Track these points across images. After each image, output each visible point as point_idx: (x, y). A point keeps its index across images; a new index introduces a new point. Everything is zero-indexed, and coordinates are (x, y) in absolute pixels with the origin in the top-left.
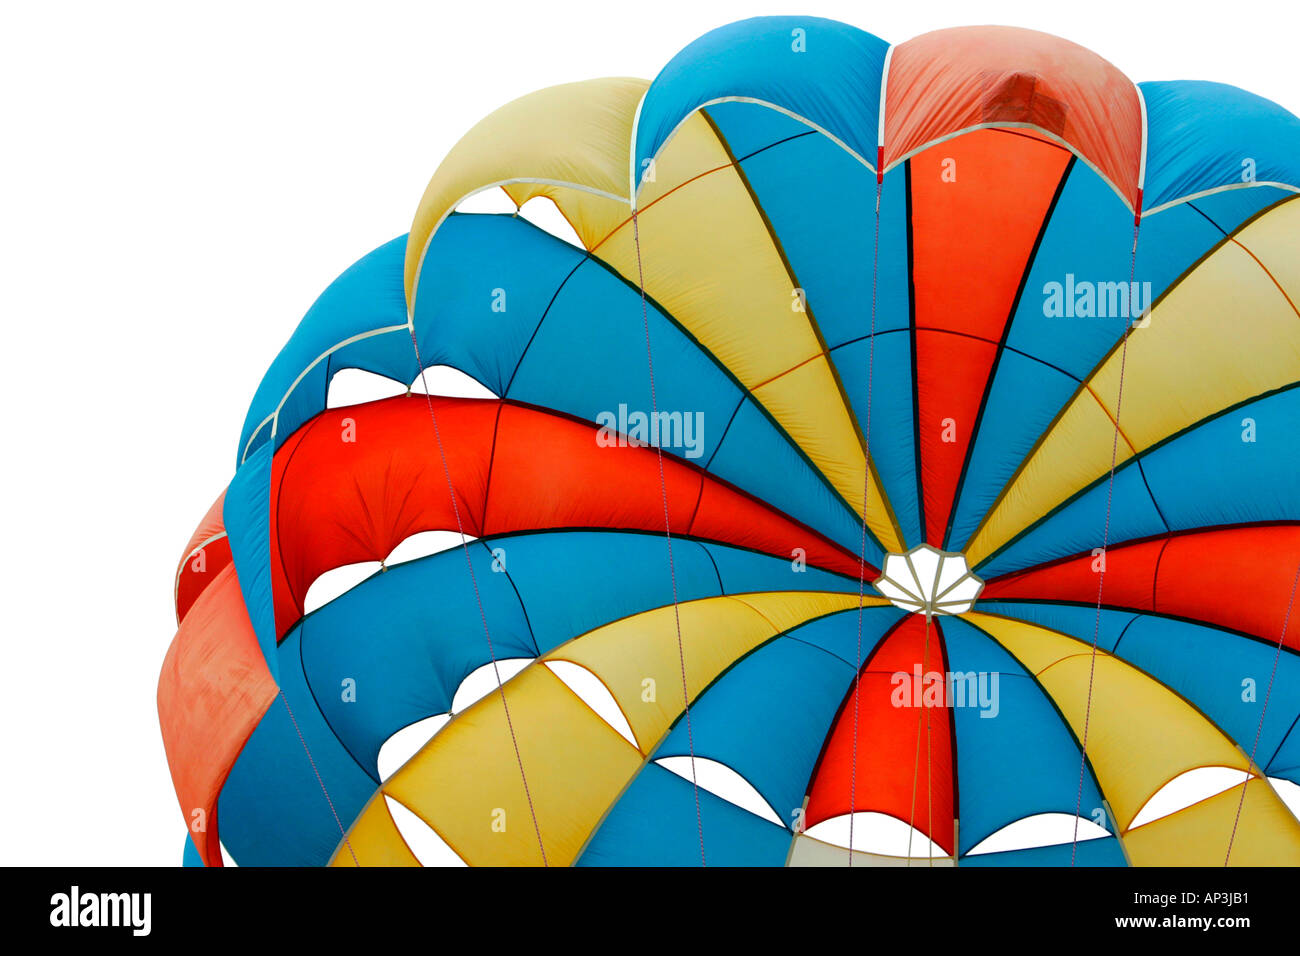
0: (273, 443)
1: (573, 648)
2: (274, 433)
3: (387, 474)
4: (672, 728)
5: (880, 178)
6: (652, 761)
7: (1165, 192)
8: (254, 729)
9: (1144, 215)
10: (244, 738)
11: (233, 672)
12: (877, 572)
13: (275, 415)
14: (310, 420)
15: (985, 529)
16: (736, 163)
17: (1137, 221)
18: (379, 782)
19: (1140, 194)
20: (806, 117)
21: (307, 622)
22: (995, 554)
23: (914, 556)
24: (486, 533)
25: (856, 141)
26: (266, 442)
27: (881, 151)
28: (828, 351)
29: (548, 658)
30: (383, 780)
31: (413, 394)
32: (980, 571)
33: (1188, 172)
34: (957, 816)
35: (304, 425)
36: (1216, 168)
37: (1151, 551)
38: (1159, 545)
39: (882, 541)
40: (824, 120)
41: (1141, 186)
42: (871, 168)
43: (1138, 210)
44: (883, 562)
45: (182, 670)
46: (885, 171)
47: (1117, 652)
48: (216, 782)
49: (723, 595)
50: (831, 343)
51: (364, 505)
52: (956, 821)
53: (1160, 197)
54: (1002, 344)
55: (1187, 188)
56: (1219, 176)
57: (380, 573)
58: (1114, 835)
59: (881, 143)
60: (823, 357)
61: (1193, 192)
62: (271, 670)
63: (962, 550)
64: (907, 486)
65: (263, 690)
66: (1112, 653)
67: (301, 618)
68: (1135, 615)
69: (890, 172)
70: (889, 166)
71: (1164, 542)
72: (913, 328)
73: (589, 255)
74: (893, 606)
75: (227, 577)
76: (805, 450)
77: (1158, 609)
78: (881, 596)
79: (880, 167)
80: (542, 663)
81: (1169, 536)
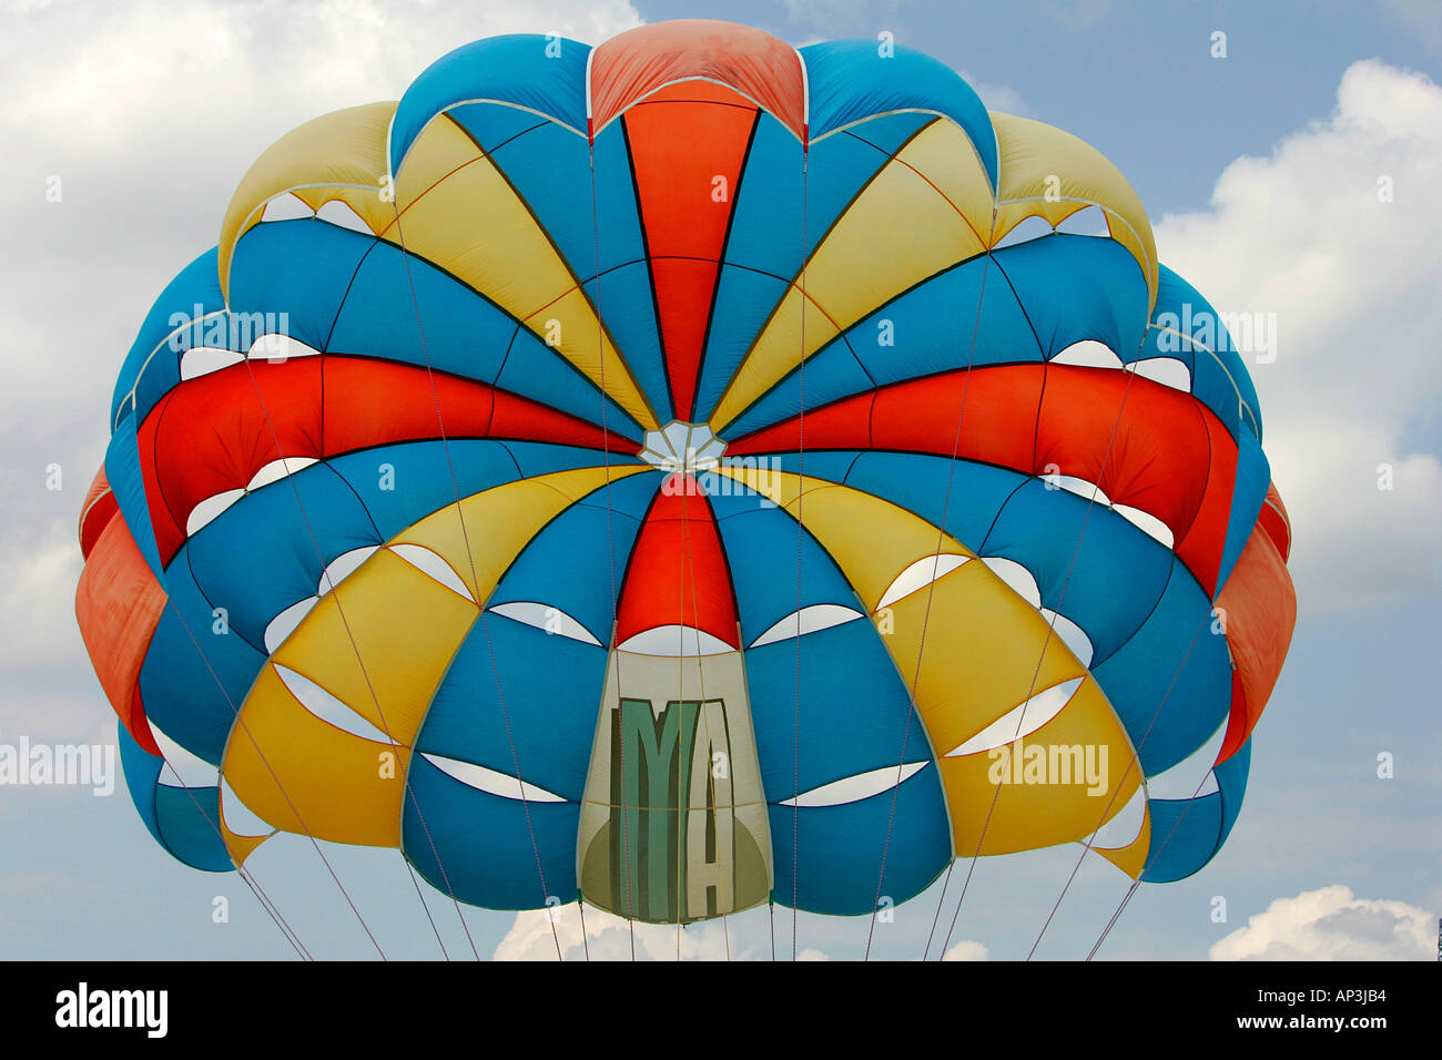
0: (135, 414)
1: (411, 533)
2: (134, 406)
3: (240, 423)
4: (499, 583)
5: (591, 142)
6: (487, 610)
7: (826, 124)
8: (155, 629)
9: (810, 143)
10: (148, 638)
11: (133, 590)
12: (640, 447)
13: (133, 392)
14: (170, 391)
15: (723, 403)
16: (487, 154)
17: (806, 149)
18: (268, 655)
19: (806, 128)
20: (525, 105)
21: (191, 542)
22: (734, 421)
23: (668, 430)
24: (326, 455)
25: (570, 119)
26: (129, 413)
27: (590, 122)
28: (581, 285)
29: (393, 542)
30: (270, 652)
31: (251, 360)
32: (724, 434)
33: (842, 108)
34: (738, 619)
35: (164, 396)
36: (866, 101)
37: (865, 403)
38: (870, 398)
39: (641, 422)
40: (541, 106)
41: (806, 122)
42: (583, 135)
43: (806, 140)
44: (643, 437)
45: (93, 594)
46: (595, 136)
47: (847, 482)
48: (132, 672)
49: (523, 479)
50: (582, 279)
51: (225, 447)
52: (738, 623)
53: (823, 128)
54: (721, 262)
55: (843, 120)
56: (866, 109)
57: (244, 496)
58: (865, 616)
59: (589, 116)
60: (578, 289)
61: (850, 121)
62: (162, 585)
63: (707, 420)
64: (657, 378)
65: (157, 598)
66: (843, 484)
67: (185, 539)
68: (856, 454)
69: (598, 136)
70: (600, 130)
71: (873, 395)
72: (648, 258)
73: (379, 239)
74: (655, 470)
75: (119, 518)
76: (572, 361)
77: (874, 446)
78: (646, 464)
79: (590, 133)
80: (386, 548)
81: (877, 390)
